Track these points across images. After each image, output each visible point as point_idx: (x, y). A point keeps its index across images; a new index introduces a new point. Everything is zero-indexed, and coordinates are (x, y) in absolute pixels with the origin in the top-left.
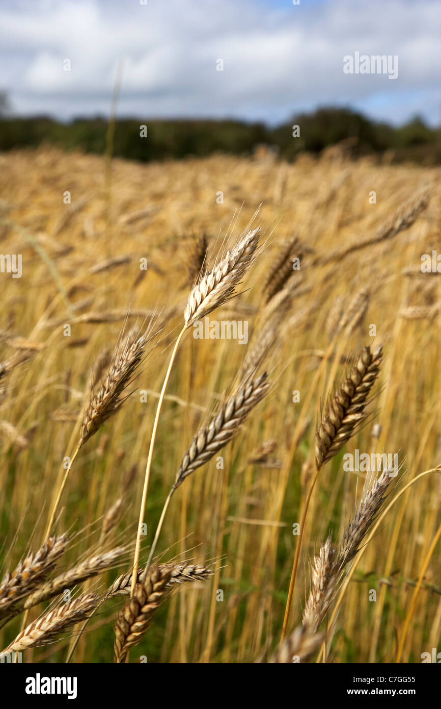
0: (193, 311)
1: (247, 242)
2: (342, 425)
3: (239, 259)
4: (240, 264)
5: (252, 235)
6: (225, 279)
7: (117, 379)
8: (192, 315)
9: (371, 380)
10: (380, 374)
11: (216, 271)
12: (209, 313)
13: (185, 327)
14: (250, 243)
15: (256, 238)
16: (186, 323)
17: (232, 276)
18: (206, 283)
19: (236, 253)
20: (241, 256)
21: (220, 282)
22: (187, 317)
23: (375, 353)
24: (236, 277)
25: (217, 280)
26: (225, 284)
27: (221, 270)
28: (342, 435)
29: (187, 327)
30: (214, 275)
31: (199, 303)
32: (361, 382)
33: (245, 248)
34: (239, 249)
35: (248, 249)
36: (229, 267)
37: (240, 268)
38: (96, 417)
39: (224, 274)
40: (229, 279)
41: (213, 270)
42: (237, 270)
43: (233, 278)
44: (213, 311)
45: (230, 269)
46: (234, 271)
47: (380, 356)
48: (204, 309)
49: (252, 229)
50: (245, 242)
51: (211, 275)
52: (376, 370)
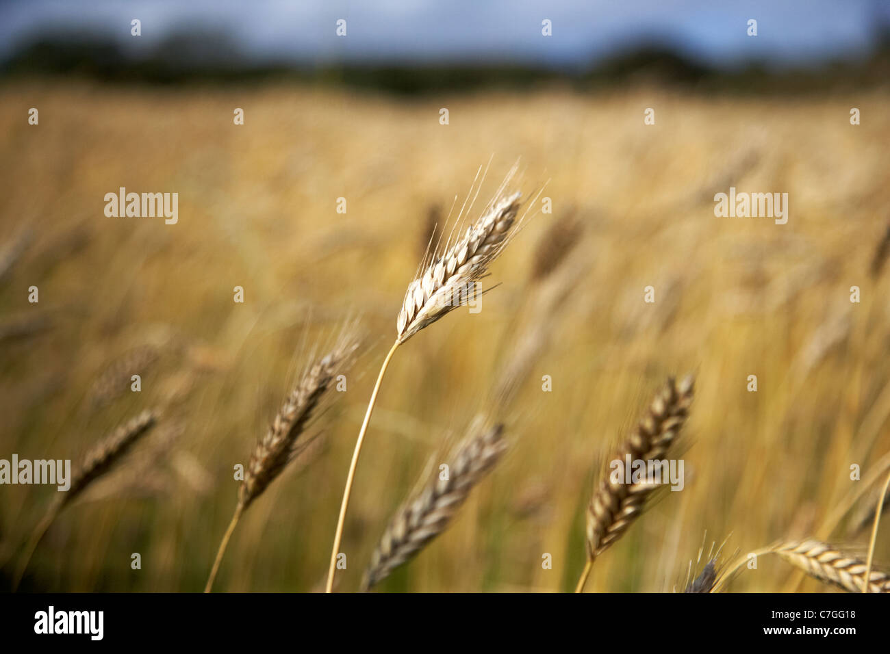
0: (410, 319)
1: (498, 214)
2: (629, 495)
3: (486, 239)
4: (486, 248)
5: (506, 204)
6: (461, 270)
7: (292, 418)
8: (408, 323)
9: (675, 428)
10: (689, 420)
11: (447, 258)
12: (435, 321)
13: (398, 342)
14: (503, 215)
15: (513, 208)
16: (399, 336)
17: (473, 266)
18: (433, 277)
19: (480, 231)
20: (489, 235)
21: (454, 274)
22: (401, 326)
23: (682, 387)
24: (479, 267)
25: (449, 271)
26: (461, 278)
27: (455, 256)
28: (629, 510)
29: (400, 342)
30: (445, 264)
31: (419, 306)
32: (658, 431)
33: (495, 223)
34: (486, 225)
35: (500, 226)
36: (469, 251)
37: (486, 254)
38: (261, 473)
39: (460, 263)
40: (468, 270)
41: (443, 257)
42: (480, 256)
43: (473, 268)
44: (440, 319)
45: (471, 255)
46: (476, 259)
47: (690, 392)
48: (427, 315)
49: (506, 194)
50: (496, 213)
51: (441, 264)
52: (683, 414)
